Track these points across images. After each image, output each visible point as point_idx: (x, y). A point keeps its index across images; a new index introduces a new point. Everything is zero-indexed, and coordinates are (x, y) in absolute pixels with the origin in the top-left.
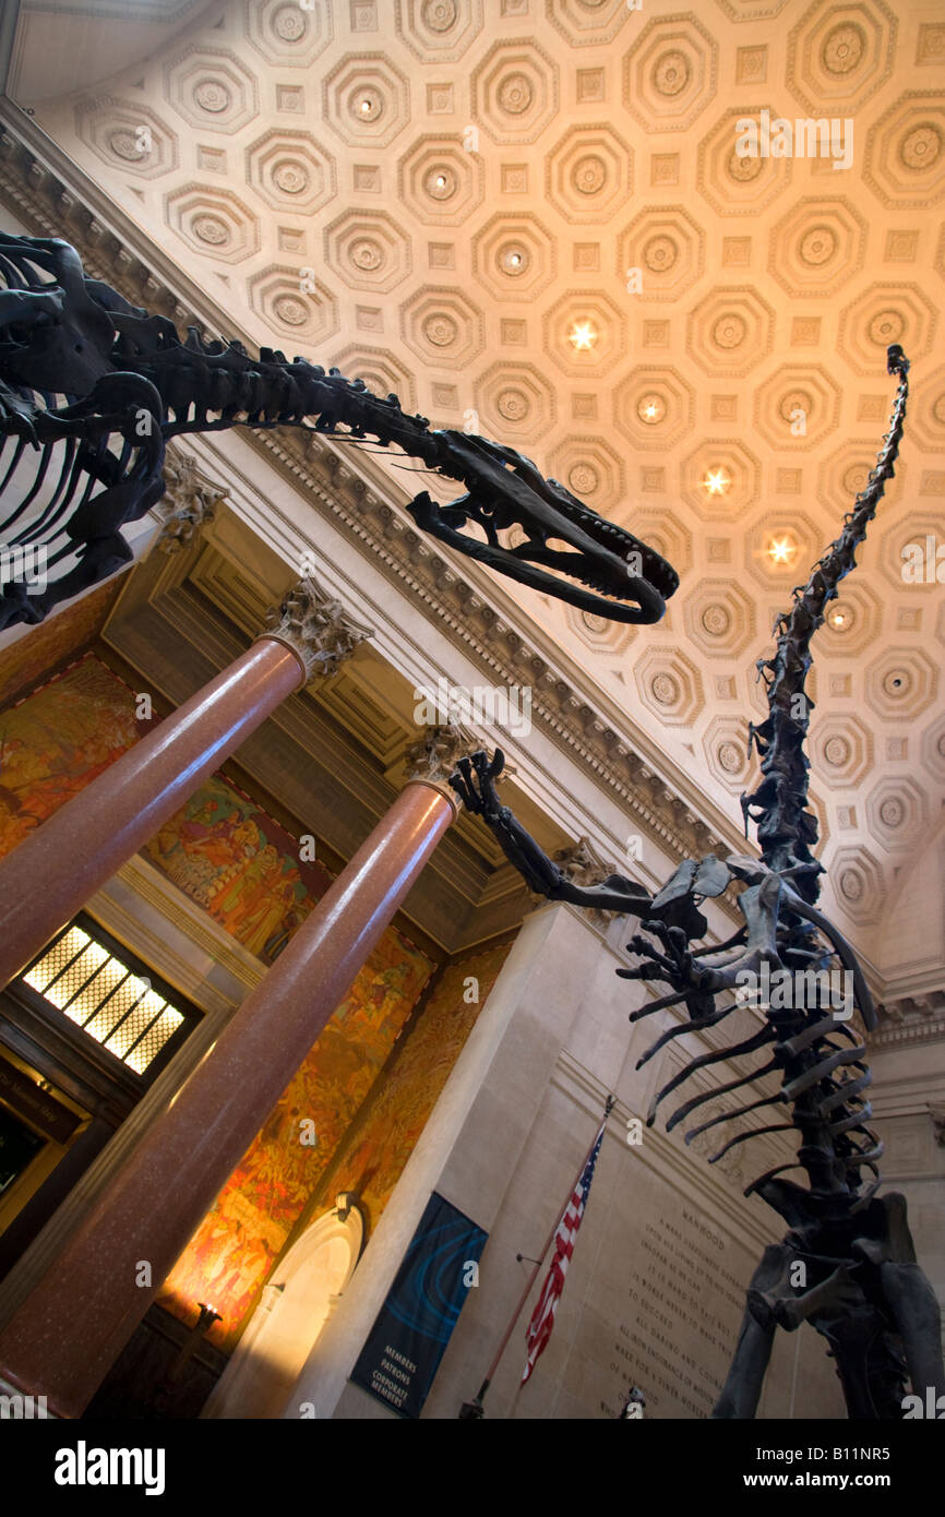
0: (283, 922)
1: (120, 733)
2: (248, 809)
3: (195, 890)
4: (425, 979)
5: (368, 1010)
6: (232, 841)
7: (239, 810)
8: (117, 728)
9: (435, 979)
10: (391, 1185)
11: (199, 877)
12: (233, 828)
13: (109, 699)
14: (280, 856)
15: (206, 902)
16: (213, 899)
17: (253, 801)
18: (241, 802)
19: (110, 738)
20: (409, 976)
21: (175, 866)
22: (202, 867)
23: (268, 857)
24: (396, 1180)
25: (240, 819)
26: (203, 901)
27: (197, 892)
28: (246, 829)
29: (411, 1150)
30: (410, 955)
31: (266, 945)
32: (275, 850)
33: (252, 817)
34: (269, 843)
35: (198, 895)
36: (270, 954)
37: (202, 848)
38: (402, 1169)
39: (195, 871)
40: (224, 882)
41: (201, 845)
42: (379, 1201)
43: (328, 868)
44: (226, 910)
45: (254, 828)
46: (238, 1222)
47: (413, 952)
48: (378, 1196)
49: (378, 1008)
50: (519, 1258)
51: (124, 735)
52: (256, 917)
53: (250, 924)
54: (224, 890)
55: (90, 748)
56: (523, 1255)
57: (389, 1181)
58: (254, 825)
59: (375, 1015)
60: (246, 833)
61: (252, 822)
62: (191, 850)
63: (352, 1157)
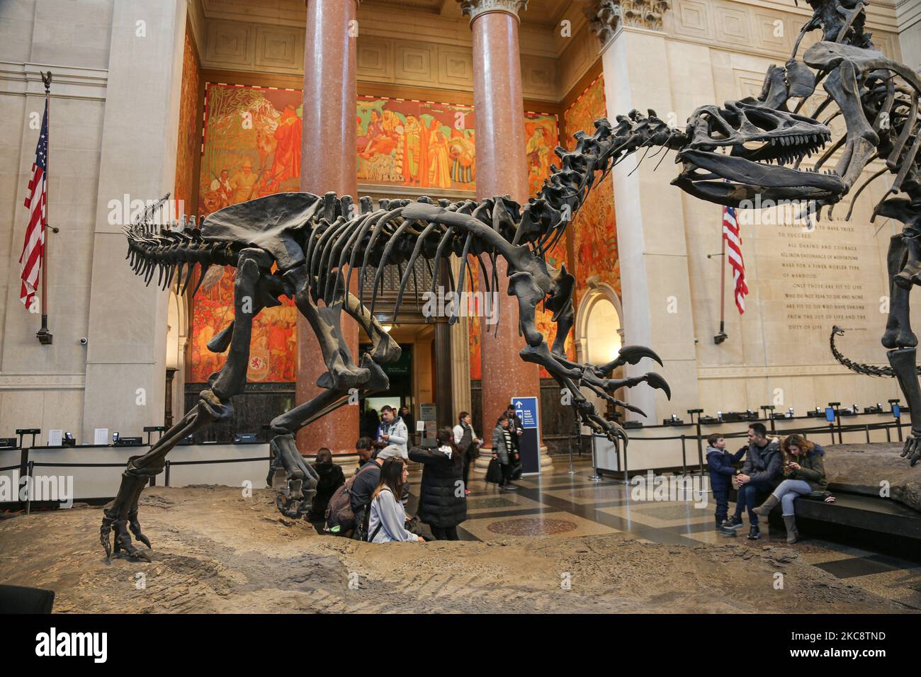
0: (450, 157)
1: (270, 121)
2: (379, 104)
3: (389, 176)
4: (555, 128)
5: (534, 171)
6: (385, 132)
7: (374, 110)
8: (265, 118)
9: (561, 124)
10: (615, 261)
11: (384, 167)
12: (379, 124)
13: (244, 104)
14: (419, 119)
15: (401, 178)
16: (402, 174)
17: (377, 98)
18: (372, 104)
19: (267, 127)
20: (545, 135)
21: (367, 172)
22: (382, 160)
23: (412, 125)
24: (617, 257)
25: (379, 115)
26: (398, 179)
27: (391, 177)
28: (387, 119)
29: (615, 237)
30: (535, 121)
31: (451, 177)
32: (412, 117)
33: (384, 108)
34: (406, 116)
35: (393, 178)
36: (457, 180)
37: (374, 149)
38: (616, 250)
39: (380, 166)
40: (401, 160)
41: (371, 148)
42: (614, 273)
43: (451, 104)
44: (415, 174)
45: (390, 114)
46: (542, 323)
47: (537, 118)
48: (611, 271)
49: (539, 167)
50: (709, 257)
51: (273, 119)
52: (433, 165)
53: (434, 172)
54: (404, 164)
55: (263, 143)
56: (711, 254)
57: (612, 260)
58: (390, 112)
59: (540, 172)
60: (389, 120)
61: (386, 111)
62: (368, 155)
63: (579, 257)
